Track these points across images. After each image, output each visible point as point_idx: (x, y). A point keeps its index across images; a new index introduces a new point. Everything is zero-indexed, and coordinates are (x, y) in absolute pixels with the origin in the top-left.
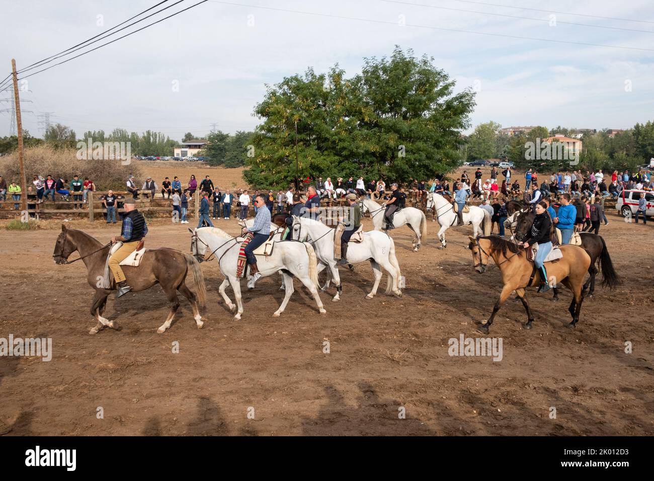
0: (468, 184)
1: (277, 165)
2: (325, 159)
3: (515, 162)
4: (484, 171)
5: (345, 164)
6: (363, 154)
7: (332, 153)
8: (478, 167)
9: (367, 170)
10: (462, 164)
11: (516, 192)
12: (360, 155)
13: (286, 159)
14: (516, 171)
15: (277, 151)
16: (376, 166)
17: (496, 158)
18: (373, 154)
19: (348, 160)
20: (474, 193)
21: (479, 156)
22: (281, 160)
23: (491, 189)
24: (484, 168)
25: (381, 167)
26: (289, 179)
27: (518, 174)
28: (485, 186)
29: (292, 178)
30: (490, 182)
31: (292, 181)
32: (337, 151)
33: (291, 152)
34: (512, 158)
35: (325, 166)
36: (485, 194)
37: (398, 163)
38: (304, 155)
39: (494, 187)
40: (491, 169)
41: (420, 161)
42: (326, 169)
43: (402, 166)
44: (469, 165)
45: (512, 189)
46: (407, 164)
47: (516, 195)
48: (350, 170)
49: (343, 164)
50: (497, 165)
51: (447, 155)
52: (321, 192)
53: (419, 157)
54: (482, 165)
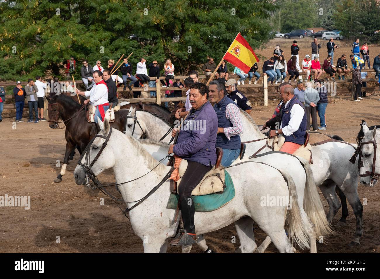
0: (282, 62)
1: (26, 45)
2: (91, 37)
3: (342, 30)
4: (303, 44)
5: (120, 42)
6: (142, 27)
7: (101, 28)
8: (294, 40)
9: (149, 49)
10: (274, 36)
11: (343, 70)
12: (139, 30)
13: (39, 37)
14: (343, 43)
15: (25, 26)
16: (161, 43)
17: (318, 26)
18: (157, 27)
19: (123, 36)
20: (290, 74)
21: (296, 25)
22: (31, 39)
23: (312, 68)
24: (303, 40)
25: (167, 45)
26: (44, 64)
27: (346, 46)
28: (304, 63)
29: (49, 64)
30: (311, 58)
31: (48, 68)
32: (107, 25)
33: (44, 27)
34: (339, 26)
35: (92, 45)
36: (304, 74)
37: (190, 38)
38: (63, 31)
39: (315, 65)
40: (312, 41)
41: (218, 34)
42: (94, 49)
43: (196, 43)
44: (285, 36)
45: (337, 67)
46: (202, 39)
47: (343, 74)
48: (126, 49)
49: (117, 43)
50: (319, 36)
51: (253, 26)
52: (89, 81)
53: (217, 30)
54: (301, 37)
